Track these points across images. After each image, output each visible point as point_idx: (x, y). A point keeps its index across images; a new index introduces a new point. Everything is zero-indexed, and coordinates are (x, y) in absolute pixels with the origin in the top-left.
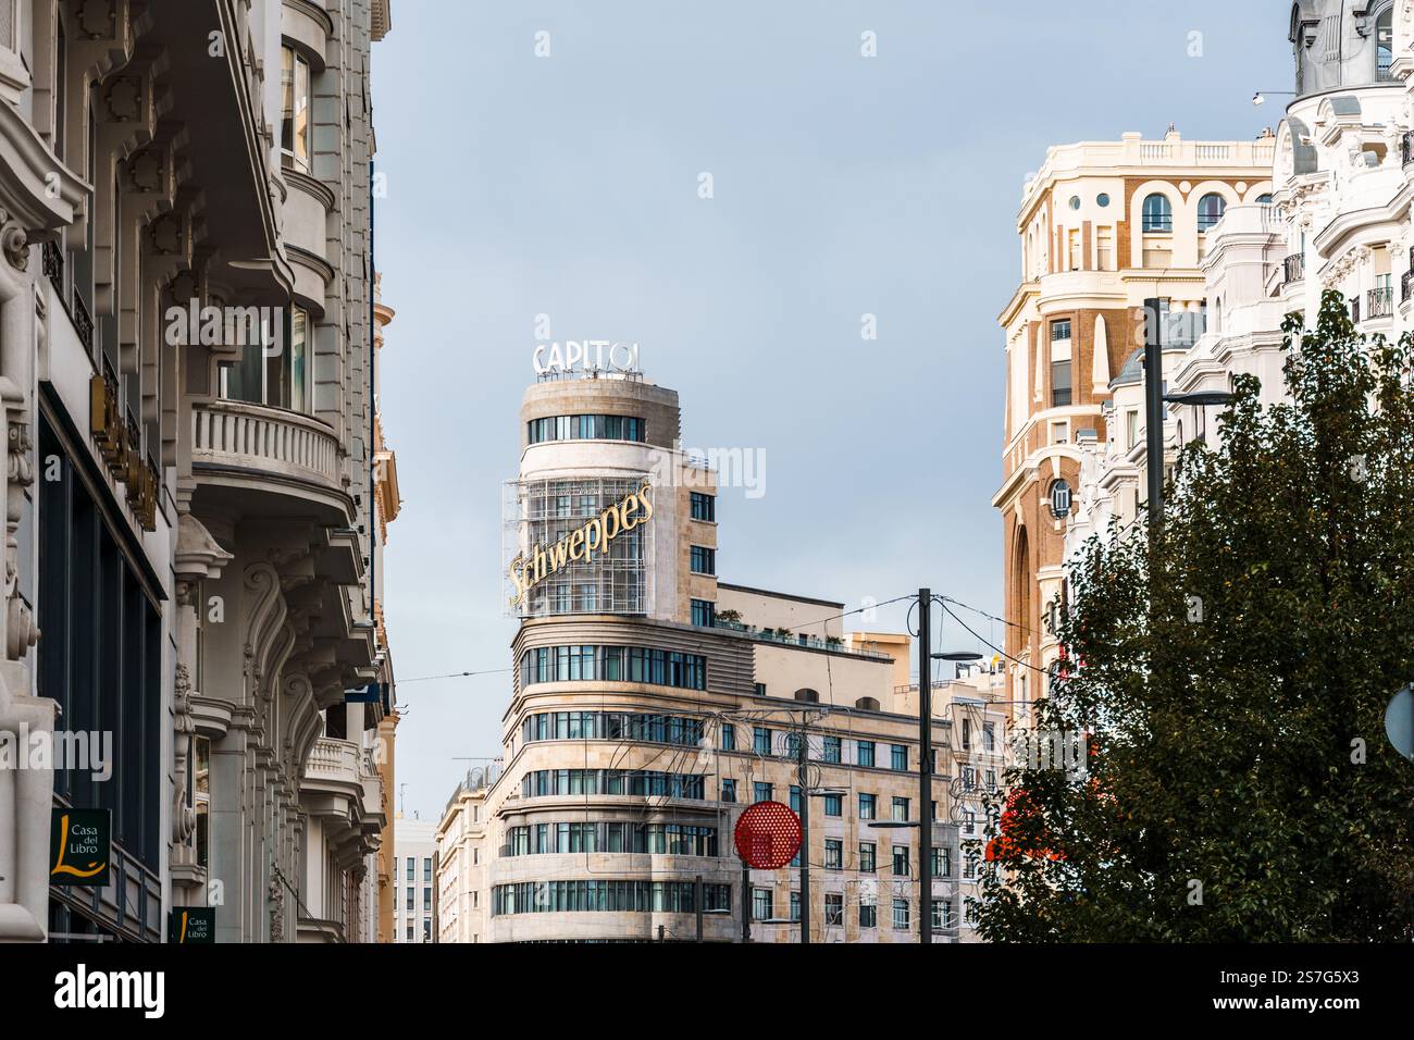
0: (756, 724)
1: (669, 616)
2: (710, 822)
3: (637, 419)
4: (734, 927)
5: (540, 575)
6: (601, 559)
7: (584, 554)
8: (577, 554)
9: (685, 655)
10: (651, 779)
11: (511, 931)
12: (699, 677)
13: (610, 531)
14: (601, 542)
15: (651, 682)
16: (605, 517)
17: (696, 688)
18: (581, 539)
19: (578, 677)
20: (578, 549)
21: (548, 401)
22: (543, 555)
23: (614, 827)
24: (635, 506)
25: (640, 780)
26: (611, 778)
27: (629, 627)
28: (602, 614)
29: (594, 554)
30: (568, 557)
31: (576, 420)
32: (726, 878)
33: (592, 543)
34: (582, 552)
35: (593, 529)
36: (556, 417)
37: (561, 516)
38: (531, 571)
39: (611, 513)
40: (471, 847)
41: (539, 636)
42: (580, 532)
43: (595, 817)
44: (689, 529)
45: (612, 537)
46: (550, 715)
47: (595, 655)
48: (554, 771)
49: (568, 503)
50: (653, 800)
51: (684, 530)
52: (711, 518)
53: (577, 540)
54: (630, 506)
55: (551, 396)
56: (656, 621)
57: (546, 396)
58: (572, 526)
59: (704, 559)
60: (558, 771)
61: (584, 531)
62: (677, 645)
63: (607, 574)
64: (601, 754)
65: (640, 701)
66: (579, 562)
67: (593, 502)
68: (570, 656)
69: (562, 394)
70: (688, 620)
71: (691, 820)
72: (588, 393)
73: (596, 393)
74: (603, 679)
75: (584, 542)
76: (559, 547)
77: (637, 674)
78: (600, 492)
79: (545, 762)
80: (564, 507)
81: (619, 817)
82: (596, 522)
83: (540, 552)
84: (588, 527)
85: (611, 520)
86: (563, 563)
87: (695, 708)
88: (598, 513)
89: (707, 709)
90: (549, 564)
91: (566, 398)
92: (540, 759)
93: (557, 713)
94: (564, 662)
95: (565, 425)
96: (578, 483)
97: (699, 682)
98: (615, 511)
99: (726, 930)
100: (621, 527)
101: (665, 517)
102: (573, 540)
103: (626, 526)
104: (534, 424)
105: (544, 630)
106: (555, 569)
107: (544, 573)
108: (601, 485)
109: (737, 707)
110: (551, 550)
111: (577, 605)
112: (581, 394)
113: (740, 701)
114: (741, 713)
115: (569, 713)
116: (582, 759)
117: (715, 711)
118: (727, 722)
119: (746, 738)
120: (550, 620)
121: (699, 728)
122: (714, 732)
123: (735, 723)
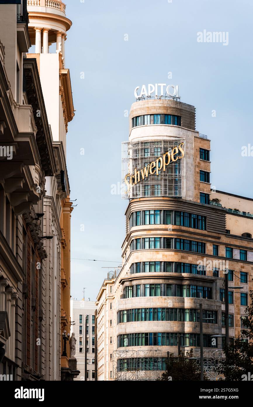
0: (226, 245)
1: (191, 199)
2: (208, 285)
3: (178, 116)
4: (219, 329)
5: (137, 181)
6: (163, 174)
7: (156, 172)
8: (153, 172)
9: (198, 216)
10: (184, 266)
11: (126, 329)
12: (203, 225)
13: (167, 162)
14: (163, 167)
15: (184, 226)
16: (164, 156)
17: (202, 229)
18: (154, 166)
19: (153, 223)
20: (153, 170)
21: (140, 109)
22: (139, 172)
23: (168, 286)
24: (177, 152)
25: (179, 266)
26: (167, 265)
27: (175, 203)
28: (163, 197)
29: (160, 172)
30: (149, 173)
31: (152, 116)
32: (215, 308)
33: (159, 167)
35: (160, 161)
36: (144, 115)
37: (146, 156)
38: (133, 179)
39: (167, 155)
40: (109, 302)
41: (137, 206)
42: (154, 163)
43: (160, 281)
44: (199, 163)
45: (167, 164)
46: (141, 239)
47: (160, 214)
48: (143, 262)
49: (149, 151)
50: (184, 275)
51: (197, 164)
52: (208, 159)
53: (152, 166)
54: (175, 152)
55: (142, 107)
56: (186, 200)
57: (140, 107)
58: (151, 160)
59: (205, 176)
60: (145, 262)
61: (156, 162)
62: (195, 211)
63: (165, 180)
64: (163, 255)
65: (179, 233)
66: (154, 175)
67: (159, 150)
68: (150, 214)
69: (147, 106)
70: (199, 201)
71: (201, 284)
72: (157, 105)
73: (161, 105)
74: (164, 224)
75: (155, 167)
76: (145, 169)
77: (178, 223)
78: (162, 146)
79: (140, 259)
80: (148, 152)
81: (171, 282)
82: (161, 159)
83: (137, 171)
84: (157, 161)
85: (167, 158)
86: (147, 176)
87: (202, 238)
88: (162, 155)
89: (206, 238)
90: (141, 176)
91: (148, 107)
92: (137, 258)
93: (144, 238)
94: (147, 218)
95: (147, 119)
96: (153, 142)
97: (204, 227)
98: (168, 154)
99: (215, 330)
100: (171, 160)
101: (189, 158)
103: (173, 160)
104: (135, 119)
105: (139, 204)
106: (143, 178)
107: (139, 180)
108: (163, 143)
109: (219, 238)
110: (142, 170)
111: (153, 193)
112: (154, 106)
113: (220, 235)
114: (221, 241)
115: (149, 238)
116: (155, 257)
117: (210, 239)
118: (215, 244)
119: (222, 251)
120: (141, 199)
121: (204, 246)
122: (209, 248)
123: (219, 245)
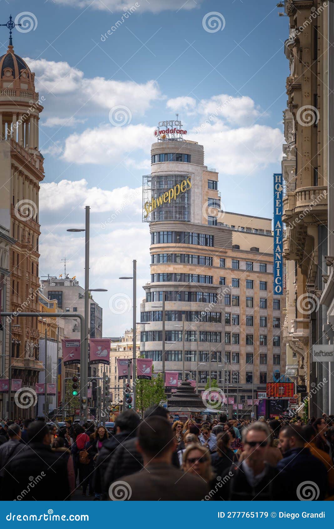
0: (233, 258)
1: (199, 222)
2: (214, 291)
3: (188, 155)
4: (222, 327)
5: (154, 208)
6: (174, 202)
7: (168, 201)
8: (166, 201)
9: (206, 235)
10: (192, 276)
12: (211, 242)
13: (177, 192)
14: (174, 196)
15: (192, 243)
16: (175, 188)
17: (210, 246)
18: (167, 195)
19: (166, 242)
20: (166, 199)
21: (157, 149)
22: (155, 201)
24: (186, 184)
27: (184, 225)
28: (174, 221)
30: (163, 201)
31: (166, 156)
33: (171, 197)
34: (167, 200)
35: (171, 192)
36: (160, 154)
37: (161, 188)
38: (151, 206)
39: (177, 187)
41: (154, 228)
43: (171, 289)
44: (207, 192)
45: (178, 195)
46: (157, 255)
47: (172, 235)
48: (158, 274)
49: (164, 183)
50: (192, 284)
51: (205, 193)
52: (216, 189)
53: (166, 195)
54: (184, 184)
55: (158, 147)
56: (194, 223)
58: (165, 191)
60: (159, 274)
61: (168, 193)
62: (203, 232)
63: (176, 207)
64: (174, 268)
65: (188, 250)
67: (172, 183)
68: (163, 235)
69: (162, 146)
70: (207, 223)
71: (206, 290)
73: (173, 146)
74: (174, 242)
75: (168, 197)
76: (160, 198)
77: (187, 241)
78: (174, 179)
79: (155, 271)
80: (162, 184)
81: (180, 289)
82: (172, 190)
84: (170, 192)
85: (177, 189)
86: (161, 203)
87: (209, 253)
88: (173, 186)
89: (214, 253)
90: (156, 204)
91: (163, 148)
93: (159, 254)
94: (162, 237)
95: (163, 157)
96: (166, 177)
97: (211, 244)
98: (179, 186)
99: (219, 328)
100: (181, 191)
101: (198, 188)
102: (165, 196)
104: (153, 157)
105: (155, 226)
106: (159, 205)
108: (174, 177)
109: (225, 253)
110: (158, 199)
111: (166, 218)
112: (168, 146)
113: (227, 250)
114: (227, 255)
115: (163, 254)
116: (167, 270)
117: (217, 254)
118: (222, 258)
119: (229, 263)
120: (157, 223)
121: (211, 259)
122: (217, 262)
123: (225, 258)
